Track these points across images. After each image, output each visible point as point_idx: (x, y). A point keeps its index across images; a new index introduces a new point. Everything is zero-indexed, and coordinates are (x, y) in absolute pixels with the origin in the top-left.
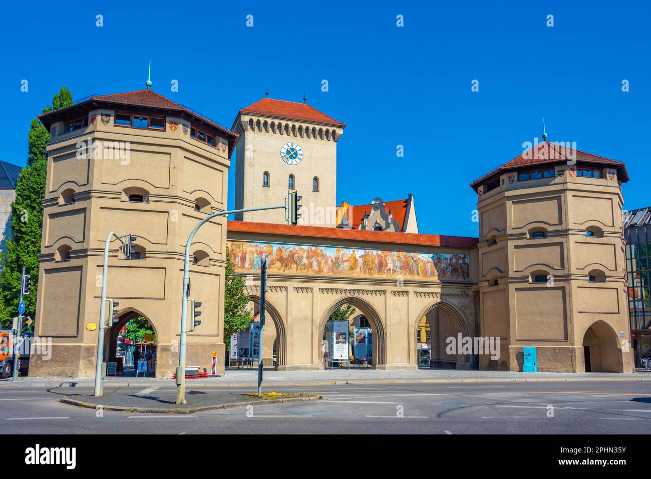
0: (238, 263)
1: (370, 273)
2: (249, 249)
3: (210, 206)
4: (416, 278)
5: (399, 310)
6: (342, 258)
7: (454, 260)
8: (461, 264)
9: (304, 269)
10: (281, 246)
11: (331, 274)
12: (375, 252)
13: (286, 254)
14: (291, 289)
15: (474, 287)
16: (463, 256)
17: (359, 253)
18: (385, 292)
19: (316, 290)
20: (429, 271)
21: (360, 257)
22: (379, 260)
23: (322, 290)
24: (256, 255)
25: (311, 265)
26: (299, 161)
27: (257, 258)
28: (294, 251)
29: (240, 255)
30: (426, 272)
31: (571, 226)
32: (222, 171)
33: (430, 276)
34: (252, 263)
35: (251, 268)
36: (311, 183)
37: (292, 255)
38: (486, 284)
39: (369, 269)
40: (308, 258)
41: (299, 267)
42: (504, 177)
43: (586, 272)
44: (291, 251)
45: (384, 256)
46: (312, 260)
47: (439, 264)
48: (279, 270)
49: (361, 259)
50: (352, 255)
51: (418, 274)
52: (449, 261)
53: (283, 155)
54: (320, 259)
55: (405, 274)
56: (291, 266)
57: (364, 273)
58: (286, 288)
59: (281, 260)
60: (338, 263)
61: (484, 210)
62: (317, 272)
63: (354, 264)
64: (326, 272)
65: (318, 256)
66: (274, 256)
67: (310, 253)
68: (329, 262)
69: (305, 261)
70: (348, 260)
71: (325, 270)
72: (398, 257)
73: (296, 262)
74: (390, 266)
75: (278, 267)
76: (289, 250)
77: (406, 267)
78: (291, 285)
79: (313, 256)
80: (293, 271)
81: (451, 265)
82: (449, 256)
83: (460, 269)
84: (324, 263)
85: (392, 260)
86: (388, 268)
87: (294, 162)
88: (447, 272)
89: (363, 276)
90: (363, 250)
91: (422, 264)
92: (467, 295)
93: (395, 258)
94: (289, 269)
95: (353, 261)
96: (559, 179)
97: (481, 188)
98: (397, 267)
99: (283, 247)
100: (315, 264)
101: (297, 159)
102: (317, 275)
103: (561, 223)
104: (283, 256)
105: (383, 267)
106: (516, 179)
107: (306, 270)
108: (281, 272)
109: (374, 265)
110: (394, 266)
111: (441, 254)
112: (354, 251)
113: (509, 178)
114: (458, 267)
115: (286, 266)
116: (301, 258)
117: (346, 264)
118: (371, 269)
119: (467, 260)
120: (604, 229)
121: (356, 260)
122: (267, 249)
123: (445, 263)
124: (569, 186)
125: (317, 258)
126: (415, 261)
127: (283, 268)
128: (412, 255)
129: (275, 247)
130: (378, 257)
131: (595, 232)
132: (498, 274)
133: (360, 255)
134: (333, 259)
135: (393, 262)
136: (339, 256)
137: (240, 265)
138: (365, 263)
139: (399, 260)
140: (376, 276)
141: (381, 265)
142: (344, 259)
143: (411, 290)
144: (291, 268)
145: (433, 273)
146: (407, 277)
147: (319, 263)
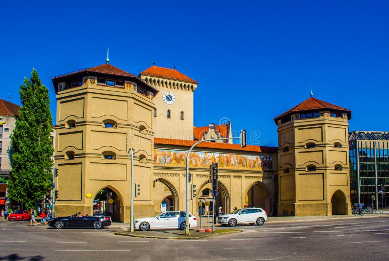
1: (222, 166)
2: (159, 153)
3: (146, 130)
4: (246, 169)
5: (237, 186)
6: (208, 158)
8: (268, 161)
10: (175, 151)
11: (202, 167)
12: (225, 155)
13: (178, 156)
14: (181, 175)
15: (275, 173)
16: (269, 157)
17: (217, 155)
18: (230, 176)
19: (195, 175)
22: (227, 159)
23: (197, 175)
24: (162, 156)
25: (191, 162)
26: (173, 102)
27: (163, 158)
28: (182, 154)
30: (251, 165)
31: (327, 142)
32: (151, 111)
33: (252, 168)
34: (160, 161)
35: (159, 163)
36: (179, 115)
37: (181, 156)
38: (282, 172)
40: (190, 158)
41: (185, 163)
42: (293, 116)
43: (333, 165)
45: (229, 157)
46: (192, 159)
47: (258, 161)
49: (217, 158)
50: (213, 156)
51: (247, 166)
52: (262, 159)
53: (164, 98)
55: (240, 166)
58: (179, 174)
59: (176, 159)
60: (206, 160)
61: (281, 133)
62: (195, 166)
64: (199, 166)
65: (195, 157)
66: (172, 157)
67: (191, 155)
68: (201, 160)
70: (210, 159)
71: (199, 165)
72: (236, 157)
73: (183, 160)
74: (233, 162)
75: (174, 163)
76: (180, 153)
77: (240, 162)
78: (181, 173)
79: (193, 157)
80: (182, 165)
82: (262, 157)
86: (231, 163)
87: (170, 103)
88: (261, 165)
90: (219, 154)
91: (248, 161)
92: (270, 178)
93: (235, 158)
95: (213, 159)
96: (321, 118)
97: (280, 121)
98: (236, 163)
99: (177, 152)
100: (194, 161)
101: (172, 101)
103: (322, 141)
106: (299, 117)
108: (176, 166)
109: (224, 162)
112: (214, 154)
113: (296, 116)
114: (267, 163)
115: (178, 162)
116: (186, 158)
117: (210, 161)
118: (223, 164)
119: (271, 159)
120: (342, 144)
121: (215, 159)
122: (168, 153)
124: (327, 122)
126: (245, 160)
128: (244, 156)
129: (172, 152)
130: (226, 157)
131: (337, 145)
132: (289, 166)
134: (203, 158)
135: (234, 160)
136: (206, 157)
138: (220, 161)
139: (237, 159)
140: (225, 168)
141: (228, 162)
143: (243, 175)
144: (181, 163)
145: (254, 166)
146: (241, 168)
147: (196, 161)
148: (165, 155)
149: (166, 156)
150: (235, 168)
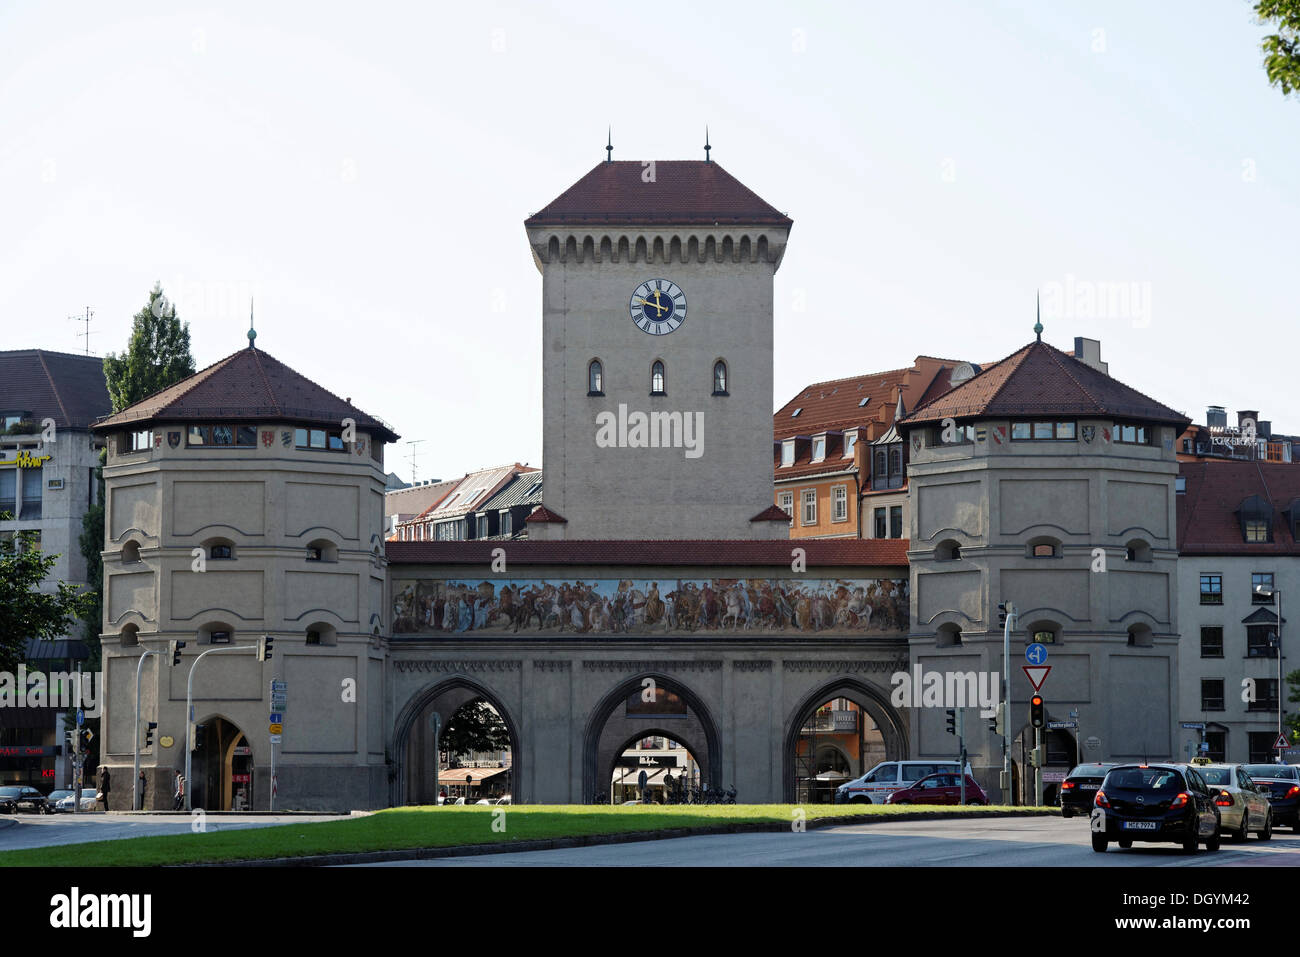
0: (430, 620)
1: (688, 627)
4: (791, 632)
5: (752, 699)
6: (631, 601)
7: (879, 591)
8: (894, 599)
9: (555, 625)
10: (508, 583)
11: (608, 633)
12: (700, 585)
13: (518, 600)
14: (528, 665)
16: (899, 581)
17: (666, 586)
18: (719, 664)
19: (576, 666)
20: (821, 617)
21: (667, 597)
22: (708, 601)
23: (588, 665)
24: (462, 604)
25: (568, 616)
27: (464, 609)
28: (534, 592)
29: (433, 604)
30: (813, 620)
33: (821, 627)
34: (455, 620)
35: (453, 628)
37: (531, 599)
39: (688, 619)
40: (562, 603)
41: (544, 623)
43: (1025, 625)
44: (529, 592)
45: (719, 592)
46: (570, 607)
47: (843, 602)
48: (506, 629)
49: (670, 599)
50: (651, 593)
51: (794, 624)
52: (865, 594)
54: (586, 604)
55: (766, 625)
56: (529, 620)
57: (677, 628)
58: (519, 663)
59: (510, 610)
60: (623, 611)
62: (580, 631)
63: (657, 612)
64: (598, 630)
65: (582, 599)
66: (496, 605)
67: (567, 593)
68: (605, 609)
69: (557, 610)
70: (642, 604)
71: (596, 626)
73: (538, 614)
74: (733, 610)
75: (503, 625)
76: (524, 591)
77: (767, 611)
78: (529, 657)
79: (572, 600)
80: (533, 630)
81: (870, 602)
82: (865, 584)
83: (892, 610)
84: (594, 612)
85: (737, 598)
86: (728, 615)
87: (664, 327)
88: (861, 617)
89: (674, 633)
90: (675, 582)
91: (803, 603)
93: (744, 594)
94: (525, 628)
95: (653, 604)
98: (747, 614)
99: (514, 586)
100: (576, 613)
101: (670, 320)
102: (581, 636)
104: (515, 603)
105: (716, 613)
107: (558, 628)
108: (510, 633)
109: (698, 611)
110: (741, 610)
111: (847, 581)
112: (655, 585)
114: (888, 605)
115: (520, 621)
116: (548, 605)
117: (639, 611)
118: (691, 619)
121: (660, 603)
122: (483, 591)
123: (857, 599)
125: (581, 603)
126: (788, 599)
127: (514, 625)
128: (781, 586)
129: (499, 588)
130: (706, 595)
133: (669, 592)
134: (612, 603)
135: (739, 603)
136: (625, 597)
137: (433, 624)
138: (678, 608)
139: (754, 599)
140: (702, 632)
141: (715, 611)
142: (635, 602)
143: (774, 656)
144: (528, 624)
145: (829, 621)
146: (770, 631)
147: (584, 613)
148: (473, 598)
149: (477, 603)
150: (745, 631)
